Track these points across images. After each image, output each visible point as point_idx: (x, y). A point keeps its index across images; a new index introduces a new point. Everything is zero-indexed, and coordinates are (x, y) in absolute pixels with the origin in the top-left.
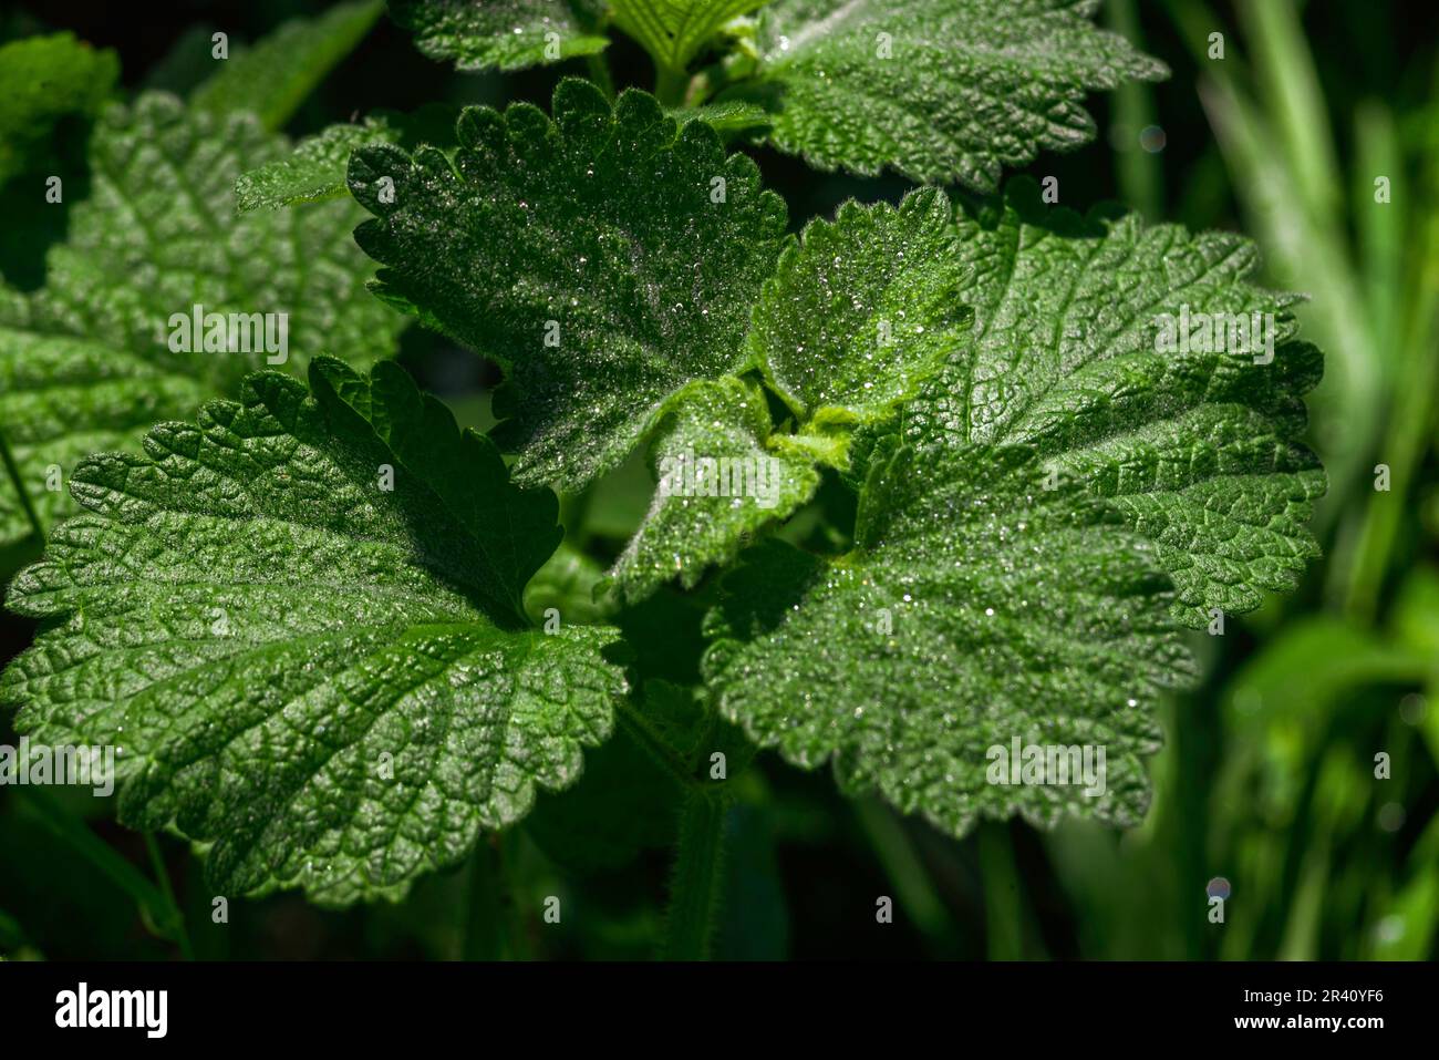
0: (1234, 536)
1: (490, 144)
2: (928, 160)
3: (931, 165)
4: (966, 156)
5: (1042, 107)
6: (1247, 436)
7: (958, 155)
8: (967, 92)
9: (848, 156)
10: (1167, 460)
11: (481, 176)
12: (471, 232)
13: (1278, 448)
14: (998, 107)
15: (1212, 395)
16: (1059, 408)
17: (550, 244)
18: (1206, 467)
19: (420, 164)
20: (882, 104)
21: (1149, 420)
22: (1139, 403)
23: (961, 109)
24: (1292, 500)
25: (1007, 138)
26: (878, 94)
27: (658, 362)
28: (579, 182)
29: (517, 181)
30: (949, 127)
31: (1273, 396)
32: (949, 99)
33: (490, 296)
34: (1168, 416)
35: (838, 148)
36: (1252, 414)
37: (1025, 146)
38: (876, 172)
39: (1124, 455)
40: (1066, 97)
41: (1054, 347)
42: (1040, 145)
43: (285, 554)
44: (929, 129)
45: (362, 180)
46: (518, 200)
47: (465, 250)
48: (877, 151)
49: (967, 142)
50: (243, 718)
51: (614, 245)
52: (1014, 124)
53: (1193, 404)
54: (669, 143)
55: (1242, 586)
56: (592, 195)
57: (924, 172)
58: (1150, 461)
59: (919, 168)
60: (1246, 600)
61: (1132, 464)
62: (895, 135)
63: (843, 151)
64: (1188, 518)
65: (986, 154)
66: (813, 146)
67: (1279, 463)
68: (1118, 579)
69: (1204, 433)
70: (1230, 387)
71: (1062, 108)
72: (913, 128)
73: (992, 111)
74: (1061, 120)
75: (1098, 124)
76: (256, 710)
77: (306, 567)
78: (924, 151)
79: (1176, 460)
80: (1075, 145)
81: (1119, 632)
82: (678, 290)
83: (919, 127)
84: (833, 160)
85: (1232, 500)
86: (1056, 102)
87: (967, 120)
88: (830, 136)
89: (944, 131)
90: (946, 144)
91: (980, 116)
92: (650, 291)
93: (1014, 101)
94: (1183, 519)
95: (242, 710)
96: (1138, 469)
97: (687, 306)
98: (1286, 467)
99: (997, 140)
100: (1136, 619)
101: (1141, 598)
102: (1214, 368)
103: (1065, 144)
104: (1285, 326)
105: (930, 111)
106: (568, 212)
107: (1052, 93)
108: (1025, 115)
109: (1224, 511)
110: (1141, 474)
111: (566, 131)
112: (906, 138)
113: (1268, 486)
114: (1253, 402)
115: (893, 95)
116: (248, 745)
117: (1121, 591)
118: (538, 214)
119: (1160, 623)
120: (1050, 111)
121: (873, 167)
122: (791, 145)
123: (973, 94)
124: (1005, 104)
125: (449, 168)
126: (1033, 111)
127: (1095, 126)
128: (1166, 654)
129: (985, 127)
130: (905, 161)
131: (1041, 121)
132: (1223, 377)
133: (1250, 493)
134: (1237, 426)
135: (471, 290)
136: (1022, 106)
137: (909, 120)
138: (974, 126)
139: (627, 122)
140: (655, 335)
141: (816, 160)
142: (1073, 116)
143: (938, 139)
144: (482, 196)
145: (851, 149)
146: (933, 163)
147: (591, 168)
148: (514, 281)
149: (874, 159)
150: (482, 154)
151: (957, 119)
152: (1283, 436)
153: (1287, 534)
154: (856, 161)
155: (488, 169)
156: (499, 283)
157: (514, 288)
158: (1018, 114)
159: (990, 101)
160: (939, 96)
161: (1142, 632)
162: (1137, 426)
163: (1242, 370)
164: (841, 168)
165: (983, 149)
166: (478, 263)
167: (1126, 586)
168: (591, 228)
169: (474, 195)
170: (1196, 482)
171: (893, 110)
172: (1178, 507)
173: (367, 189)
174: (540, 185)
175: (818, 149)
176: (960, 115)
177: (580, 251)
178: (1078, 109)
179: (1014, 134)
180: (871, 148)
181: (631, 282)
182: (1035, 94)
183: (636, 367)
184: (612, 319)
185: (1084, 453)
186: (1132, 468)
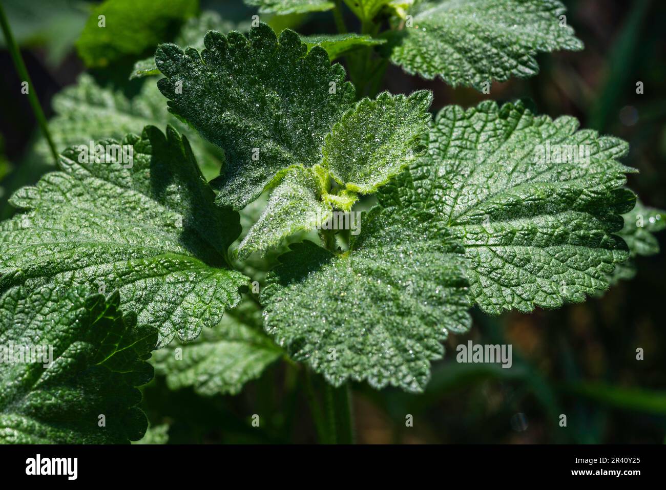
0: (563, 273)
1: (219, 49)
2: (459, 75)
3: (459, 77)
4: (478, 75)
5: (517, 56)
6: (589, 228)
7: (474, 75)
8: (485, 45)
9: (422, 69)
10: (541, 233)
11: (212, 63)
12: (205, 87)
13: (605, 237)
14: (497, 54)
15: (575, 207)
16: (498, 202)
17: (242, 97)
18: (561, 239)
19: (187, 54)
20: (446, 46)
21: (540, 213)
22: (537, 205)
23: (480, 53)
24: (603, 262)
25: (499, 69)
26: (446, 42)
27: (287, 155)
28: (259, 69)
29: (230, 67)
30: (473, 61)
31: (606, 212)
32: (475, 47)
33: (211, 118)
34: (550, 213)
35: (419, 65)
36: (594, 219)
37: (505, 74)
38: (432, 78)
39: (521, 227)
40: (528, 53)
41: (510, 174)
42: (512, 74)
43: (134, 208)
44: (464, 61)
45: (162, 60)
46: (229, 75)
47: (201, 96)
48: (436, 68)
49: (479, 69)
50: (67, 266)
51: (272, 100)
52: (502, 63)
53: (564, 210)
54: (304, 55)
55: (554, 296)
56: (264, 76)
57: (455, 80)
58: (533, 232)
59: (453, 78)
60: (553, 302)
61: (523, 232)
62: (447, 62)
63: (421, 66)
64: (542, 261)
65: (487, 75)
66: (409, 62)
67: (603, 243)
68: (447, 278)
69: (565, 224)
70: (584, 205)
71: (525, 58)
72: (456, 59)
73: (494, 56)
74: (525, 64)
75: (540, 68)
76: (74, 265)
77: (141, 216)
78: (458, 70)
79: (546, 234)
80: (527, 76)
81: (440, 302)
82: (302, 123)
83: (460, 59)
84: (415, 70)
85: (570, 257)
86: (523, 55)
87: (481, 59)
88: (418, 59)
89: (470, 62)
90: (470, 69)
91: (489, 57)
92: (288, 122)
93: (505, 52)
94: (539, 261)
95: (68, 262)
96: (525, 235)
97: (304, 131)
98: (606, 246)
99: (493, 69)
100: (449, 297)
101: (455, 289)
102: (580, 195)
103: (523, 75)
104: (618, 181)
105: (466, 52)
106: (253, 83)
107: (522, 51)
108: (509, 60)
109: (562, 261)
110: (526, 237)
111: (254, 46)
112: (451, 64)
113: (592, 254)
114: (595, 213)
115: (453, 42)
116: (63, 278)
117: (447, 284)
118: (238, 82)
119: (461, 302)
120: (520, 60)
121: (432, 76)
122: (398, 61)
123: (488, 46)
124: (502, 54)
125: (199, 58)
126: (512, 58)
127: (538, 68)
128: (458, 316)
129: (490, 63)
130: (446, 75)
131: (515, 63)
132: (583, 200)
133: (581, 255)
134: (585, 223)
135: (203, 115)
136: (508, 55)
137: (456, 55)
138: (484, 62)
139: (284, 44)
140: (288, 143)
141: (408, 69)
142: (530, 63)
143: (467, 66)
144: (212, 71)
145: (425, 66)
146: (461, 76)
147: (265, 63)
148: (222, 111)
149: (433, 72)
150: (214, 52)
151: (477, 58)
152: (608, 232)
153: (593, 277)
154: (425, 72)
155: (216, 60)
156: (215, 111)
157: (223, 115)
158: (506, 58)
159: (494, 50)
160: (472, 46)
161: (451, 304)
162: (534, 215)
163: (592, 198)
164: (417, 75)
165: (486, 73)
166: (207, 101)
167: (449, 282)
168: (263, 91)
169: (208, 71)
170: (553, 245)
171: (450, 50)
172: (538, 255)
173: (163, 64)
174: (241, 69)
175: (410, 64)
176: (479, 56)
177: (256, 101)
178: (533, 60)
179: (502, 68)
180: (433, 66)
181: (278, 117)
182: (515, 50)
183: (276, 157)
184: (267, 133)
185: (504, 224)
186: (522, 234)
